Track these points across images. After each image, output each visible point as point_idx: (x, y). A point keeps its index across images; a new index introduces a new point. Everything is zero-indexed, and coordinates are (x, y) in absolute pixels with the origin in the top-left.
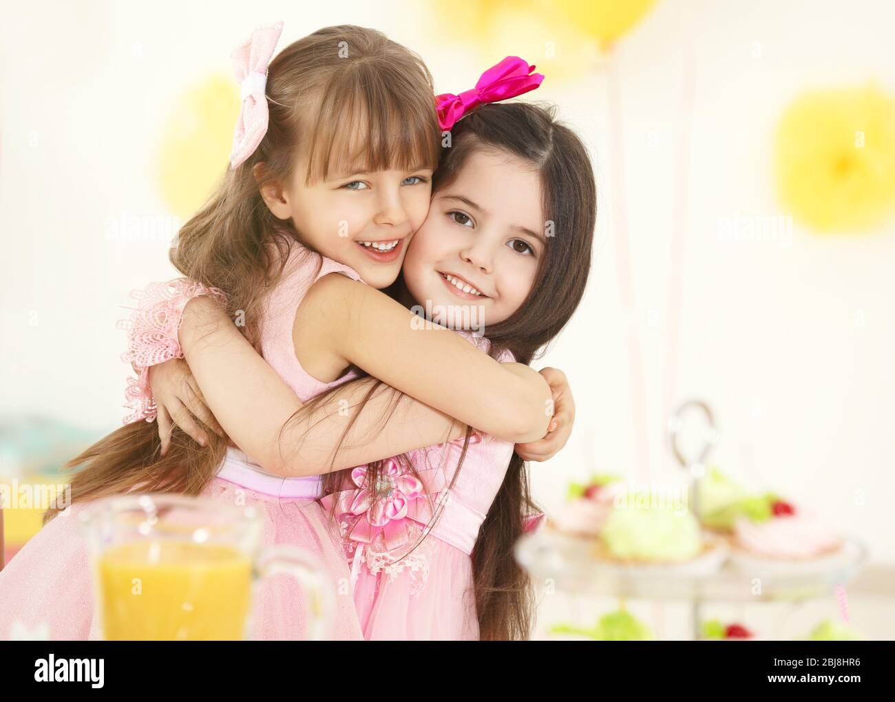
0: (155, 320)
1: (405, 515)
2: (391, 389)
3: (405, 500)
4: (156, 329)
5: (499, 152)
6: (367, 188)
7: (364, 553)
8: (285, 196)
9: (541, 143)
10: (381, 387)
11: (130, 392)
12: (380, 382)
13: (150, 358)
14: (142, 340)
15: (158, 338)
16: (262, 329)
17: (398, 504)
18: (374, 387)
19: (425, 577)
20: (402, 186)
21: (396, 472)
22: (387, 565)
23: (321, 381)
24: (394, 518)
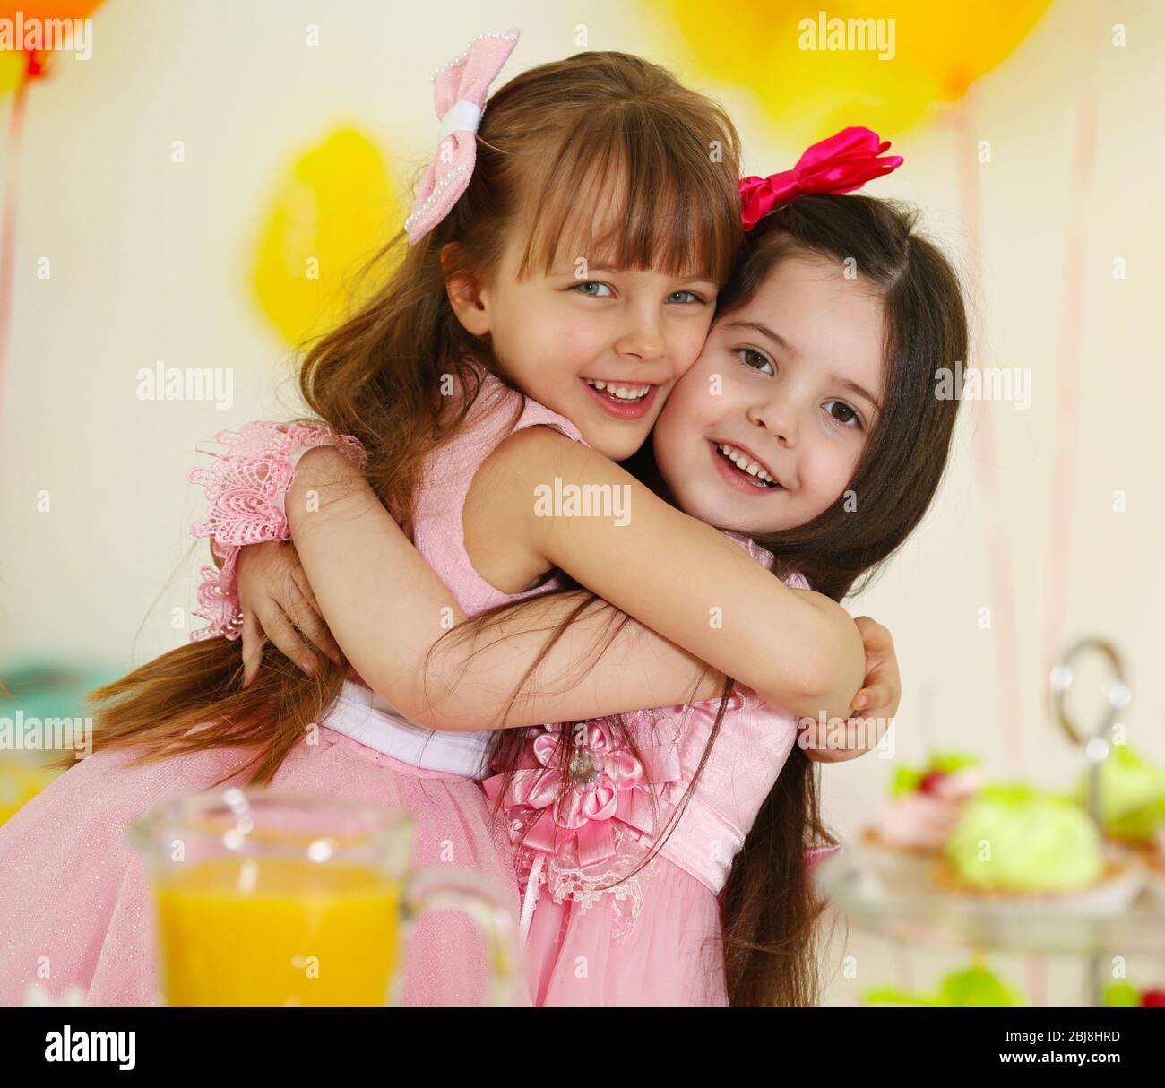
0: (251, 475)
1: (613, 815)
2: (611, 609)
3: (615, 791)
4: (252, 490)
5: (824, 261)
6: (610, 296)
7: (545, 869)
8: (484, 297)
9: (891, 257)
10: (595, 606)
11: (207, 594)
12: (595, 597)
13: (238, 534)
14: (229, 506)
15: (254, 504)
16: (418, 501)
17: (603, 795)
18: (584, 604)
19: (636, 913)
20: (665, 303)
21: (604, 746)
22: (577, 888)
23: (499, 590)
24: (594, 816)
